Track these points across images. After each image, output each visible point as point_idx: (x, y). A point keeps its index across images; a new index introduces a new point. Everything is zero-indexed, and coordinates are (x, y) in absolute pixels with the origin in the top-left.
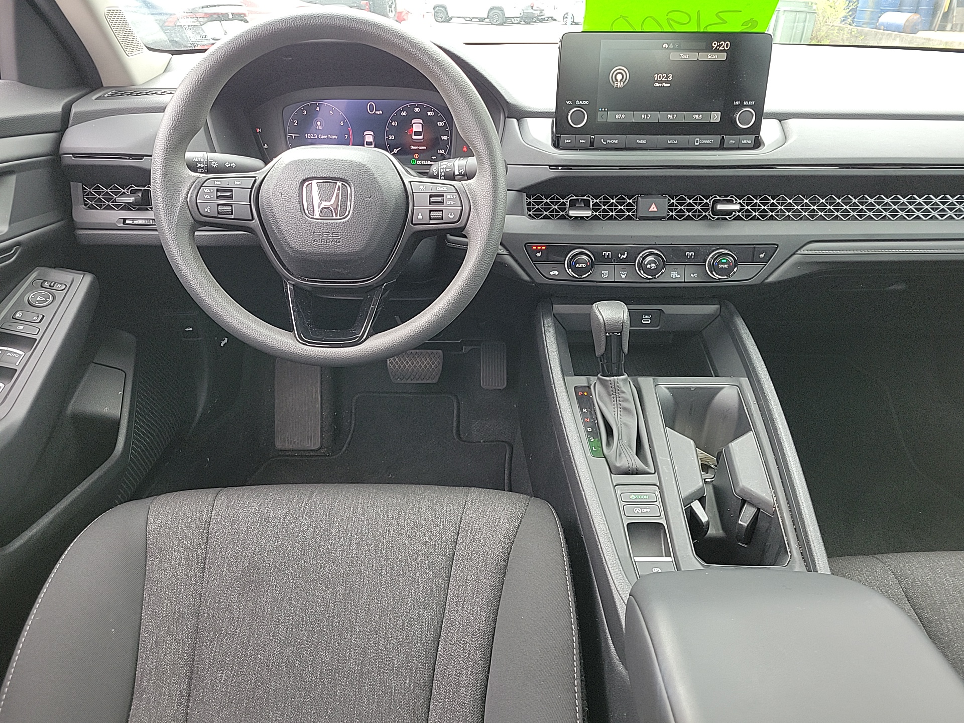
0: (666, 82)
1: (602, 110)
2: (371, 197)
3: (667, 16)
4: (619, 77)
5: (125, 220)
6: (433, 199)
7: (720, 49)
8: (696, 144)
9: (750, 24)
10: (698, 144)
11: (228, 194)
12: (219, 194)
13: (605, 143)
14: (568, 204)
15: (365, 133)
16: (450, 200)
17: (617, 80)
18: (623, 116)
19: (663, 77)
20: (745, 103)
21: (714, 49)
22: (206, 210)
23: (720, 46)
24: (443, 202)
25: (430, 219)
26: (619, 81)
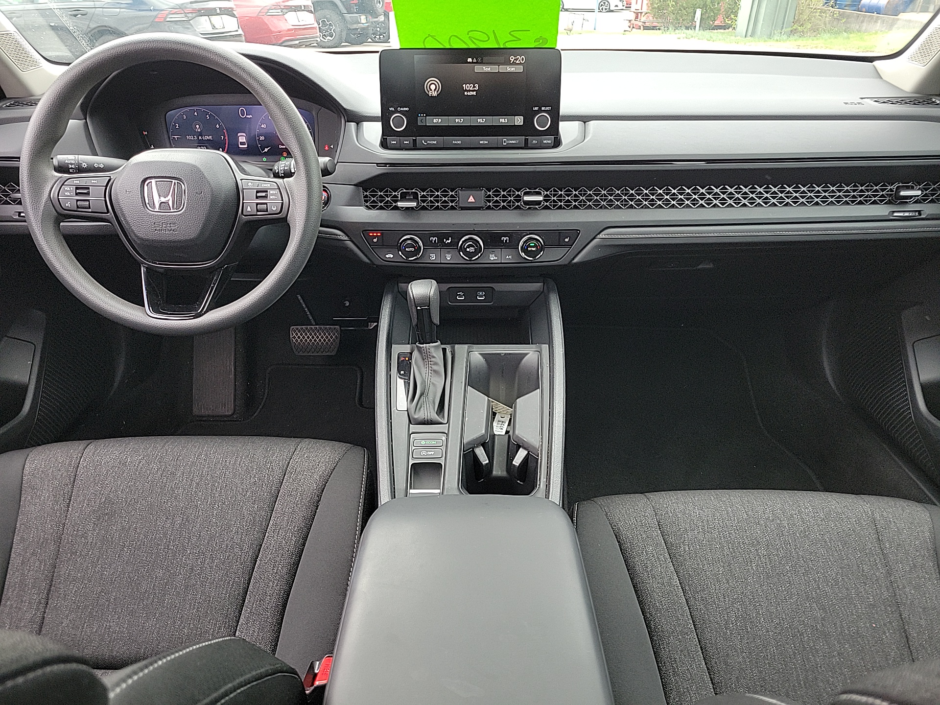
0: (473, 91)
1: (421, 116)
2: (201, 193)
3: (468, 34)
4: (433, 87)
5: (20, 213)
6: (259, 194)
7: (517, 62)
8: (504, 144)
9: (541, 41)
10: (506, 144)
11: (85, 191)
12: (78, 191)
13: (426, 144)
14: (399, 196)
15: (239, 134)
16: (273, 195)
17: (431, 90)
18: (440, 120)
19: (470, 87)
20: (543, 109)
21: (511, 62)
22: (67, 205)
23: (516, 60)
24: (267, 197)
25: (258, 211)
26: (433, 90)
